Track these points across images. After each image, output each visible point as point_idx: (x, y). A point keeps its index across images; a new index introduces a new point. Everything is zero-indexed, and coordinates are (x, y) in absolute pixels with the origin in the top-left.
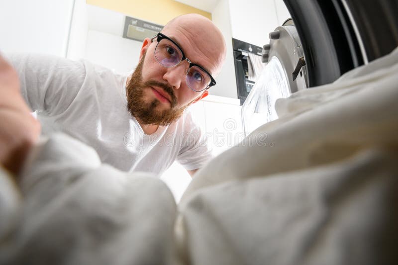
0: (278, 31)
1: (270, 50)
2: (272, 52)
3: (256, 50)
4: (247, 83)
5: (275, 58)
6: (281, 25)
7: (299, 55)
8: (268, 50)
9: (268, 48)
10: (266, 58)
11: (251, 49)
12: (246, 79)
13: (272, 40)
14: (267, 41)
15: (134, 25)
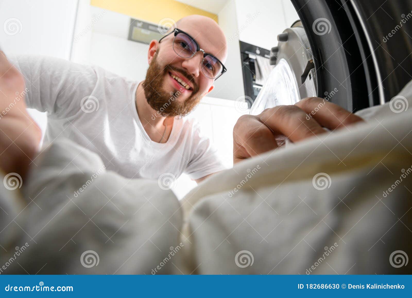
0: (286, 32)
1: (278, 53)
2: (279, 54)
3: (263, 53)
4: (254, 86)
5: (283, 61)
6: (289, 27)
7: (308, 58)
8: (275, 53)
9: (276, 50)
10: (274, 61)
11: (258, 52)
12: (254, 82)
13: (280, 42)
14: (275, 43)
15: (140, 27)
